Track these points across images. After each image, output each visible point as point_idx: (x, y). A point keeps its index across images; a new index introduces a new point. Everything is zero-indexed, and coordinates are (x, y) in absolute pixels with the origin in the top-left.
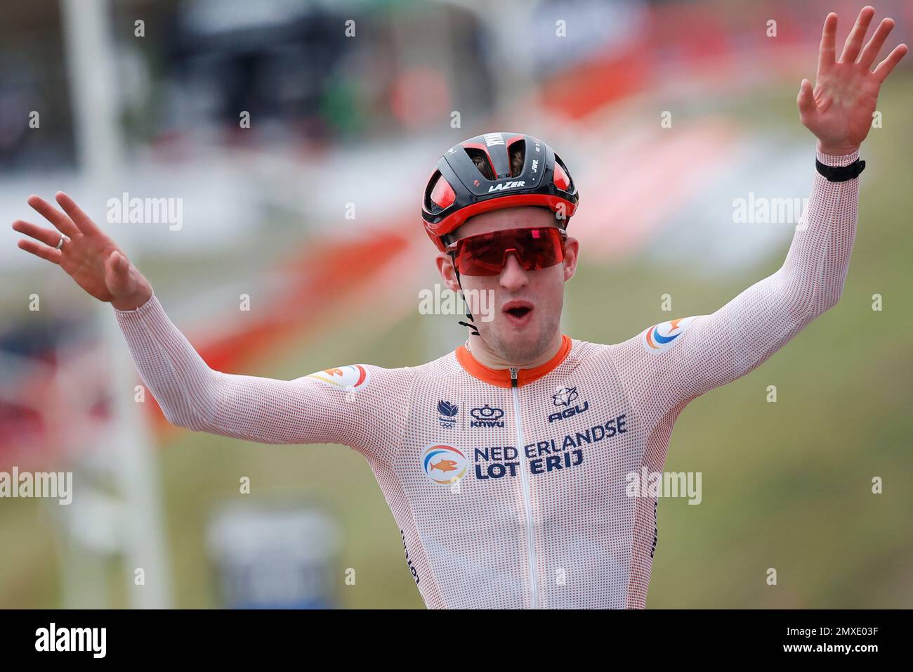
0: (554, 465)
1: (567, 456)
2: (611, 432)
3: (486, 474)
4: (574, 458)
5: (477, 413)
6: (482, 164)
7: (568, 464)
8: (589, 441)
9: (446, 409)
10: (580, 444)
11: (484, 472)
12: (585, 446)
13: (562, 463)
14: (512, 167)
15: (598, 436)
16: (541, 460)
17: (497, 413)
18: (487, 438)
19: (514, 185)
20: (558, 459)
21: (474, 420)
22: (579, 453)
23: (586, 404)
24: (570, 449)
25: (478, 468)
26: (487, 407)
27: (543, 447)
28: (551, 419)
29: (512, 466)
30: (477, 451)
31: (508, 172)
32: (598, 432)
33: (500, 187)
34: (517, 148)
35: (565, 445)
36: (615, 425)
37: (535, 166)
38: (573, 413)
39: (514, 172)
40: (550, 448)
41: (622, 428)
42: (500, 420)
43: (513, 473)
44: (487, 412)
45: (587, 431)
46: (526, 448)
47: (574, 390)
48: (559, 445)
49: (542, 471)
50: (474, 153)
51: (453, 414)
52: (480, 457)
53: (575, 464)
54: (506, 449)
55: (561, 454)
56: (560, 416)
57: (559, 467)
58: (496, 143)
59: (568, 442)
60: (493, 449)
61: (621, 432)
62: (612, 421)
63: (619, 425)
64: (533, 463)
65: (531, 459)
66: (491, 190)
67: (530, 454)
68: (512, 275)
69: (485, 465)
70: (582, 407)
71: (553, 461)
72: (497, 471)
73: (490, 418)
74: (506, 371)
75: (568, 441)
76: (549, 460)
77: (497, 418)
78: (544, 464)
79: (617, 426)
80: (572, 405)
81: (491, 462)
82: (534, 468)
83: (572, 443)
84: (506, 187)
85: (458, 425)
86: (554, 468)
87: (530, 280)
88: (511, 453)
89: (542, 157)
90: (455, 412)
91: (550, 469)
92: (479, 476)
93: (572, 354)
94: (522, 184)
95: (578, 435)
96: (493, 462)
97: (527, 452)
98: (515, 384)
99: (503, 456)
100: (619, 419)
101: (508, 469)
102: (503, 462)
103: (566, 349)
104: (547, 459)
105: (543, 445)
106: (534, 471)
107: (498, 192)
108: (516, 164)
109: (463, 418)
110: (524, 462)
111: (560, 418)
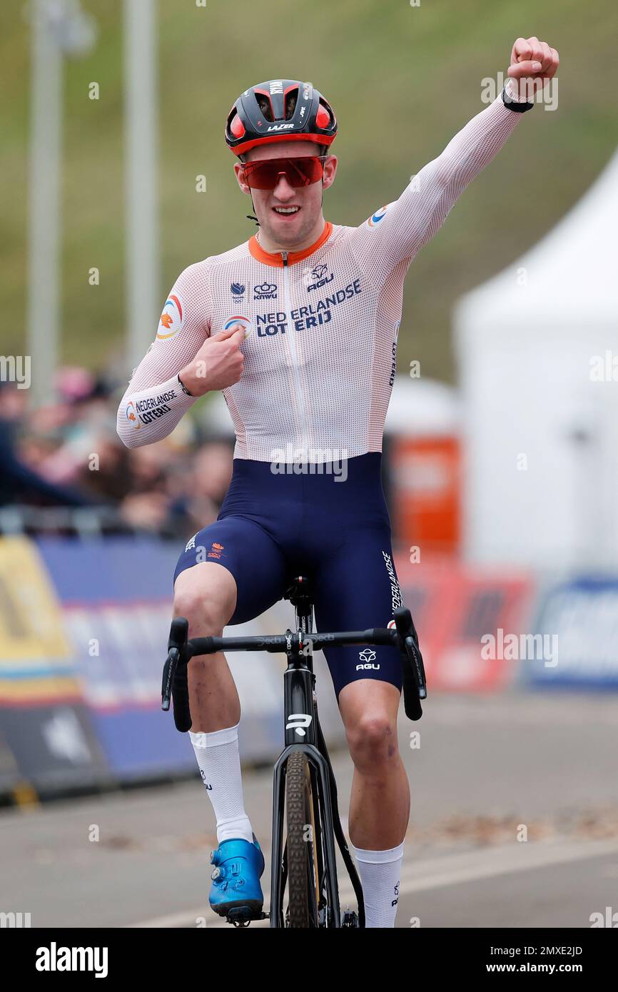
0: (311, 323)
1: (320, 316)
2: (350, 294)
3: (265, 333)
4: (325, 317)
5: (258, 289)
6: (265, 109)
7: (321, 323)
8: (335, 303)
9: (237, 289)
10: (328, 307)
11: (263, 332)
12: (332, 308)
13: (317, 321)
14: (287, 111)
15: (341, 299)
16: (302, 321)
17: (273, 288)
18: (265, 306)
19: (286, 126)
20: (314, 319)
21: (256, 294)
22: (328, 313)
23: (332, 275)
24: (322, 311)
25: (259, 329)
26: (265, 284)
27: (303, 311)
28: (309, 290)
29: (282, 326)
30: (258, 317)
31: (283, 116)
32: (341, 295)
33: (276, 128)
34: (293, 95)
35: (319, 308)
36: (352, 288)
37: (302, 112)
38: (323, 284)
39: (288, 116)
40: (308, 312)
41: (358, 290)
42: (274, 293)
43: (283, 331)
44: (266, 288)
45: (333, 296)
46: (292, 312)
47: (325, 267)
48: (314, 309)
49: (304, 329)
50: (261, 98)
51: (242, 292)
52: (260, 321)
53: (326, 322)
54: (278, 314)
55: (316, 315)
56: (315, 287)
57: (315, 325)
58: (277, 92)
59: (321, 306)
60: (269, 315)
61: (357, 292)
62: (350, 285)
63: (356, 287)
64: (296, 323)
65: (296, 320)
66: (269, 129)
67: (295, 317)
68: (282, 190)
69: (263, 326)
70: (329, 278)
71: (311, 321)
72: (272, 330)
73: (267, 292)
74: (278, 254)
76: (308, 320)
77: (272, 291)
78: (305, 323)
79: (354, 289)
80: (323, 277)
81: (268, 324)
82: (298, 327)
83: (324, 306)
84: (280, 128)
85: (245, 300)
86: (311, 325)
87: (296, 192)
88: (281, 317)
89: (309, 103)
90: (243, 290)
91: (308, 327)
92: (260, 335)
94: (291, 126)
95: (328, 300)
96: (269, 324)
97: (293, 315)
98: (286, 263)
99: (276, 320)
100: (354, 283)
101: (279, 328)
102: (276, 324)
103: (327, 235)
104: (306, 320)
105: (304, 310)
106: (298, 329)
107: (274, 132)
108: (290, 109)
109: (249, 294)
110: (290, 323)
111: (315, 288)
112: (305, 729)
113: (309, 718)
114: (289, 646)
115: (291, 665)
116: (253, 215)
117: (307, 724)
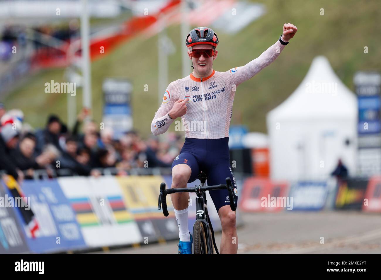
1: (212, 96)
4: (214, 97)
5: (193, 88)
6: (198, 34)
7: (213, 98)
8: (217, 93)
10: (215, 94)
11: (195, 100)
14: (204, 35)
17: (198, 88)
18: (196, 93)
19: (204, 40)
20: (211, 97)
21: (193, 90)
22: (215, 96)
23: (217, 85)
24: (213, 95)
25: (194, 100)
28: (209, 89)
29: (201, 99)
30: (194, 96)
31: (203, 37)
32: (219, 91)
33: (201, 40)
34: (206, 31)
35: (212, 94)
37: (209, 36)
38: (214, 87)
40: (209, 95)
43: (201, 100)
44: (196, 88)
45: (217, 91)
47: (214, 82)
48: (211, 94)
50: (197, 32)
51: (188, 89)
52: (194, 97)
54: (200, 95)
55: (211, 96)
58: (202, 30)
60: (197, 95)
61: (224, 91)
63: (224, 90)
64: (205, 98)
66: (199, 40)
68: (202, 58)
69: (195, 99)
70: (216, 86)
71: (210, 98)
72: (198, 100)
73: (196, 89)
74: (200, 78)
75: (213, 93)
76: (209, 97)
78: (208, 98)
79: (223, 90)
80: (214, 85)
82: (206, 99)
84: (202, 40)
85: (189, 91)
87: (206, 59)
88: (201, 96)
89: (211, 34)
91: (209, 99)
92: (194, 101)
93: (215, 74)
94: (206, 40)
95: (215, 92)
96: (197, 98)
97: (204, 96)
98: (202, 81)
99: (199, 97)
100: (224, 88)
101: (200, 99)
102: (199, 98)
103: (213, 73)
104: (208, 97)
105: (207, 94)
106: (206, 100)
107: (201, 41)
108: (205, 35)
109: (190, 90)
110: (203, 98)
111: (211, 88)
112: (202, 214)
113: (203, 212)
114: (196, 190)
115: (198, 196)
116: (192, 66)
117: (202, 213)
